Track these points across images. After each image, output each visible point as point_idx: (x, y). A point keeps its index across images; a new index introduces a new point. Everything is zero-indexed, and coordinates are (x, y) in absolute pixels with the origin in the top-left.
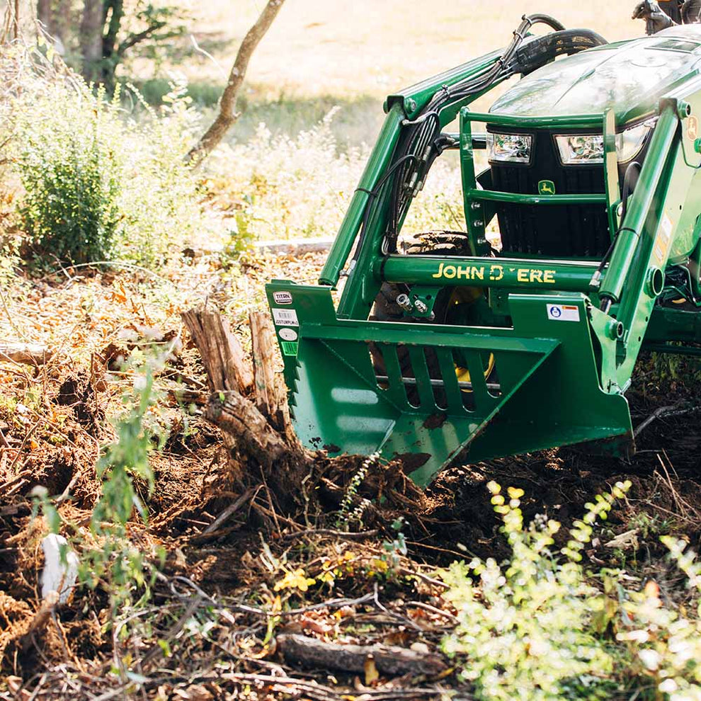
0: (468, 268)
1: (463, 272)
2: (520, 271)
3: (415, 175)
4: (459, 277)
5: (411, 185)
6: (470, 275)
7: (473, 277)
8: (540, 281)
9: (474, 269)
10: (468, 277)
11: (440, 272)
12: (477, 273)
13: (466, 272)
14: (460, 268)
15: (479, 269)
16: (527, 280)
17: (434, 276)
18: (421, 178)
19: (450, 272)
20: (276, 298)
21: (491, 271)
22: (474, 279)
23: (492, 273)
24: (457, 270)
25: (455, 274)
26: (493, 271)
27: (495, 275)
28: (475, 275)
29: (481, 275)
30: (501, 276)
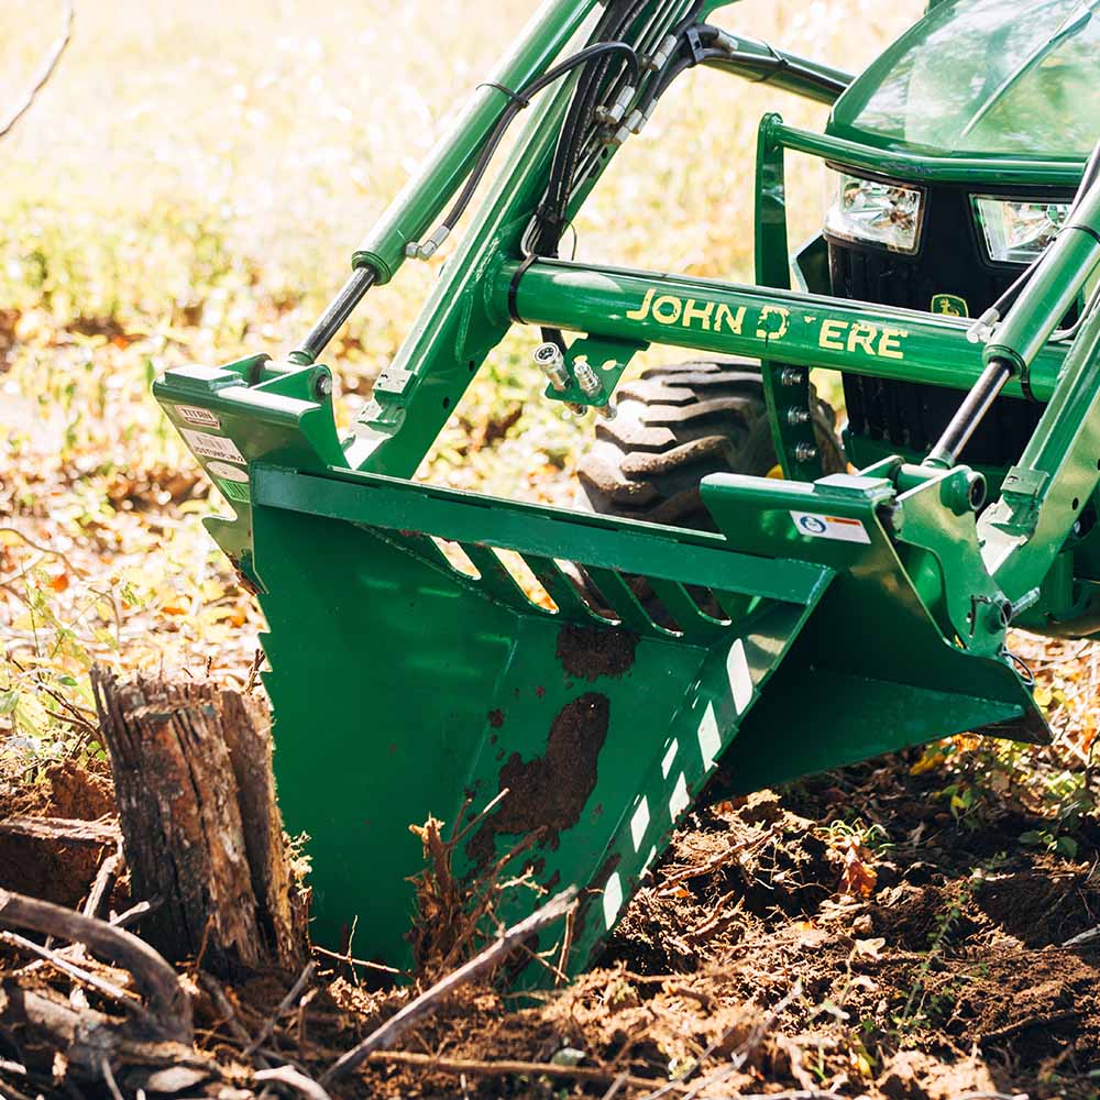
1: (697, 314)
2: (827, 323)
3: (629, 94)
5: (616, 112)
6: (712, 319)
7: (717, 327)
8: (869, 350)
10: (706, 325)
12: (729, 319)
15: (734, 311)
16: (840, 346)
17: (631, 315)
18: (642, 103)
19: (667, 309)
21: (761, 318)
22: (719, 330)
23: (763, 321)
24: (683, 308)
25: (678, 315)
26: (765, 317)
27: (768, 327)
28: (724, 322)
29: (736, 324)
30: (783, 331)
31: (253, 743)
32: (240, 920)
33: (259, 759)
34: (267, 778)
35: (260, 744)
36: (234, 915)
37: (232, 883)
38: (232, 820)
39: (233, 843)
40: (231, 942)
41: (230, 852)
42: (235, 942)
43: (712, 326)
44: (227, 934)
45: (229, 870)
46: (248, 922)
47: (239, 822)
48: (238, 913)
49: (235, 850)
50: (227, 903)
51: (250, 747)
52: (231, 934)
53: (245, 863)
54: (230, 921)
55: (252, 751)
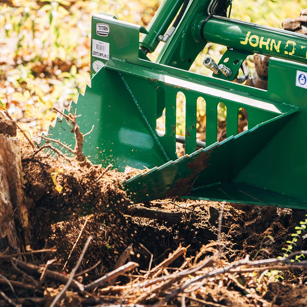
0: (269, 40)
1: (265, 43)
4: (261, 47)
6: (269, 45)
7: (271, 49)
9: (273, 41)
10: (267, 48)
11: (247, 39)
12: (275, 46)
13: (266, 44)
14: (262, 38)
15: (277, 43)
17: (242, 43)
19: (254, 41)
20: (98, 29)
21: (286, 46)
22: (272, 50)
23: (287, 47)
24: (259, 40)
25: (257, 43)
26: (287, 46)
27: (288, 50)
28: (273, 47)
29: (277, 48)
30: (293, 52)
31: (10, 155)
32: (8, 227)
33: (13, 162)
34: (17, 169)
35: (13, 156)
36: (6, 225)
37: (5, 212)
38: (4, 186)
39: (5, 195)
40: (5, 235)
41: (4, 199)
42: (7, 236)
43: (269, 49)
44: (3, 232)
45: (3, 207)
46: (12, 227)
47: (7, 187)
48: (8, 224)
49: (6, 199)
50: (3, 220)
51: (9, 157)
52: (5, 233)
53: (11, 204)
54: (4, 227)
55: (10, 159)
